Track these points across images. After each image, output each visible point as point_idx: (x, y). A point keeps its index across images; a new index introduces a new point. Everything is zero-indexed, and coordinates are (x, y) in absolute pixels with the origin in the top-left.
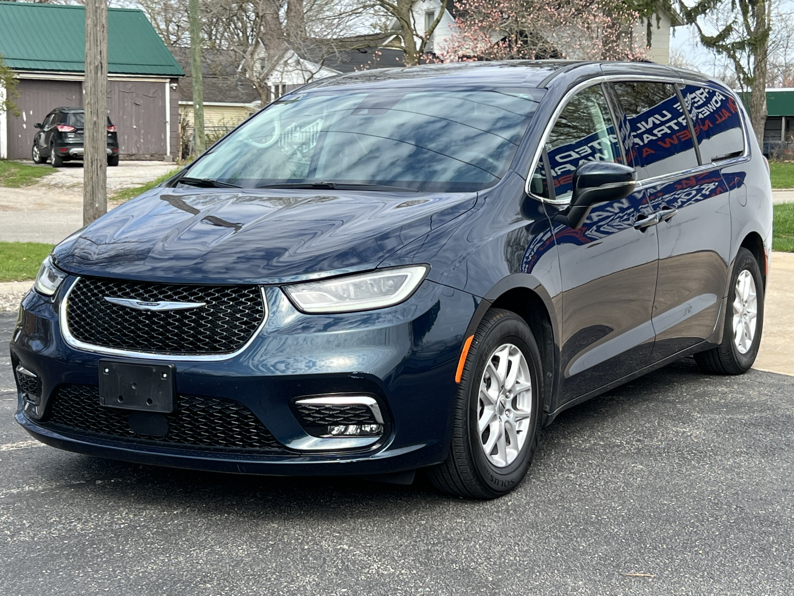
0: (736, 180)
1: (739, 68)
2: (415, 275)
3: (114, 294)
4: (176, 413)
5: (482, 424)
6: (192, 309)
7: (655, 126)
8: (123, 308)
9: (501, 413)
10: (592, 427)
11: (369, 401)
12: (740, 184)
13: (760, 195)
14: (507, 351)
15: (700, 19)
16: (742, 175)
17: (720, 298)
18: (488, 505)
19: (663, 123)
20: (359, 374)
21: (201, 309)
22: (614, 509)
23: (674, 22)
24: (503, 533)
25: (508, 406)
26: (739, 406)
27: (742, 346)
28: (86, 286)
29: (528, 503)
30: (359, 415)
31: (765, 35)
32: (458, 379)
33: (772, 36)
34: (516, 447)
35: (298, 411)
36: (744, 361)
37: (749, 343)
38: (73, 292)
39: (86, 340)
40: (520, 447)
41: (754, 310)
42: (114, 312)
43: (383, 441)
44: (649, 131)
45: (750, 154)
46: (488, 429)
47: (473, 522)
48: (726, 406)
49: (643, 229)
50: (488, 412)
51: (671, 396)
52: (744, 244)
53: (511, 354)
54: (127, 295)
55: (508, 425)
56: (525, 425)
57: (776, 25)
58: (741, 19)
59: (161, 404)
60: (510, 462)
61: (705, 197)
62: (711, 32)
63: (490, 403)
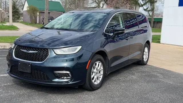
0: (146, 31)
1: (149, 14)
2: (79, 48)
3: (22, 49)
4: (31, 73)
5: (92, 77)
6: (35, 53)
7: (133, 21)
8: (23, 52)
9: (97, 74)
10: (116, 75)
11: (68, 72)
12: (146, 32)
13: (150, 34)
14: (98, 62)
15: (144, 6)
16: (147, 30)
17: (141, 52)
18: (93, 92)
19: (134, 21)
20: (66, 67)
21: (37, 53)
22: (117, 94)
23: (140, 6)
24: (94, 99)
25: (98, 73)
26: (143, 72)
27: (145, 60)
28: (18, 47)
29: (100, 92)
30: (66, 75)
31: (154, 9)
32: (87, 68)
33: (155, 9)
34: (100, 81)
35: (55, 74)
36: (145, 63)
37: (146, 60)
38: (16, 48)
39: (17, 57)
40: (100, 80)
41: (148, 54)
42: (22, 52)
43: (71, 80)
44: (132, 22)
45: (148, 27)
46: (94, 77)
47: (89, 96)
48: (141, 72)
49: (127, 40)
50: (94, 74)
51: (132, 69)
52: (146, 42)
53: (99, 63)
54: (24, 49)
55: (98, 77)
56: (102, 76)
57: (155, 7)
58: (150, 6)
59: (29, 71)
60: (98, 83)
61: (141, 34)
62: (145, 8)
63: (94, 72)
